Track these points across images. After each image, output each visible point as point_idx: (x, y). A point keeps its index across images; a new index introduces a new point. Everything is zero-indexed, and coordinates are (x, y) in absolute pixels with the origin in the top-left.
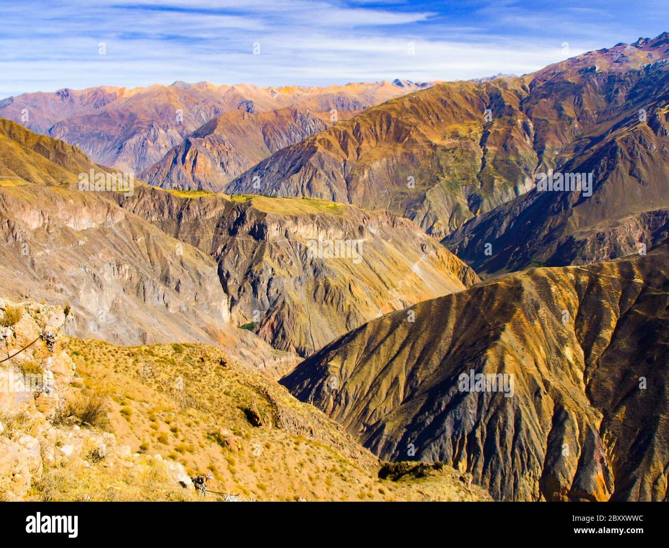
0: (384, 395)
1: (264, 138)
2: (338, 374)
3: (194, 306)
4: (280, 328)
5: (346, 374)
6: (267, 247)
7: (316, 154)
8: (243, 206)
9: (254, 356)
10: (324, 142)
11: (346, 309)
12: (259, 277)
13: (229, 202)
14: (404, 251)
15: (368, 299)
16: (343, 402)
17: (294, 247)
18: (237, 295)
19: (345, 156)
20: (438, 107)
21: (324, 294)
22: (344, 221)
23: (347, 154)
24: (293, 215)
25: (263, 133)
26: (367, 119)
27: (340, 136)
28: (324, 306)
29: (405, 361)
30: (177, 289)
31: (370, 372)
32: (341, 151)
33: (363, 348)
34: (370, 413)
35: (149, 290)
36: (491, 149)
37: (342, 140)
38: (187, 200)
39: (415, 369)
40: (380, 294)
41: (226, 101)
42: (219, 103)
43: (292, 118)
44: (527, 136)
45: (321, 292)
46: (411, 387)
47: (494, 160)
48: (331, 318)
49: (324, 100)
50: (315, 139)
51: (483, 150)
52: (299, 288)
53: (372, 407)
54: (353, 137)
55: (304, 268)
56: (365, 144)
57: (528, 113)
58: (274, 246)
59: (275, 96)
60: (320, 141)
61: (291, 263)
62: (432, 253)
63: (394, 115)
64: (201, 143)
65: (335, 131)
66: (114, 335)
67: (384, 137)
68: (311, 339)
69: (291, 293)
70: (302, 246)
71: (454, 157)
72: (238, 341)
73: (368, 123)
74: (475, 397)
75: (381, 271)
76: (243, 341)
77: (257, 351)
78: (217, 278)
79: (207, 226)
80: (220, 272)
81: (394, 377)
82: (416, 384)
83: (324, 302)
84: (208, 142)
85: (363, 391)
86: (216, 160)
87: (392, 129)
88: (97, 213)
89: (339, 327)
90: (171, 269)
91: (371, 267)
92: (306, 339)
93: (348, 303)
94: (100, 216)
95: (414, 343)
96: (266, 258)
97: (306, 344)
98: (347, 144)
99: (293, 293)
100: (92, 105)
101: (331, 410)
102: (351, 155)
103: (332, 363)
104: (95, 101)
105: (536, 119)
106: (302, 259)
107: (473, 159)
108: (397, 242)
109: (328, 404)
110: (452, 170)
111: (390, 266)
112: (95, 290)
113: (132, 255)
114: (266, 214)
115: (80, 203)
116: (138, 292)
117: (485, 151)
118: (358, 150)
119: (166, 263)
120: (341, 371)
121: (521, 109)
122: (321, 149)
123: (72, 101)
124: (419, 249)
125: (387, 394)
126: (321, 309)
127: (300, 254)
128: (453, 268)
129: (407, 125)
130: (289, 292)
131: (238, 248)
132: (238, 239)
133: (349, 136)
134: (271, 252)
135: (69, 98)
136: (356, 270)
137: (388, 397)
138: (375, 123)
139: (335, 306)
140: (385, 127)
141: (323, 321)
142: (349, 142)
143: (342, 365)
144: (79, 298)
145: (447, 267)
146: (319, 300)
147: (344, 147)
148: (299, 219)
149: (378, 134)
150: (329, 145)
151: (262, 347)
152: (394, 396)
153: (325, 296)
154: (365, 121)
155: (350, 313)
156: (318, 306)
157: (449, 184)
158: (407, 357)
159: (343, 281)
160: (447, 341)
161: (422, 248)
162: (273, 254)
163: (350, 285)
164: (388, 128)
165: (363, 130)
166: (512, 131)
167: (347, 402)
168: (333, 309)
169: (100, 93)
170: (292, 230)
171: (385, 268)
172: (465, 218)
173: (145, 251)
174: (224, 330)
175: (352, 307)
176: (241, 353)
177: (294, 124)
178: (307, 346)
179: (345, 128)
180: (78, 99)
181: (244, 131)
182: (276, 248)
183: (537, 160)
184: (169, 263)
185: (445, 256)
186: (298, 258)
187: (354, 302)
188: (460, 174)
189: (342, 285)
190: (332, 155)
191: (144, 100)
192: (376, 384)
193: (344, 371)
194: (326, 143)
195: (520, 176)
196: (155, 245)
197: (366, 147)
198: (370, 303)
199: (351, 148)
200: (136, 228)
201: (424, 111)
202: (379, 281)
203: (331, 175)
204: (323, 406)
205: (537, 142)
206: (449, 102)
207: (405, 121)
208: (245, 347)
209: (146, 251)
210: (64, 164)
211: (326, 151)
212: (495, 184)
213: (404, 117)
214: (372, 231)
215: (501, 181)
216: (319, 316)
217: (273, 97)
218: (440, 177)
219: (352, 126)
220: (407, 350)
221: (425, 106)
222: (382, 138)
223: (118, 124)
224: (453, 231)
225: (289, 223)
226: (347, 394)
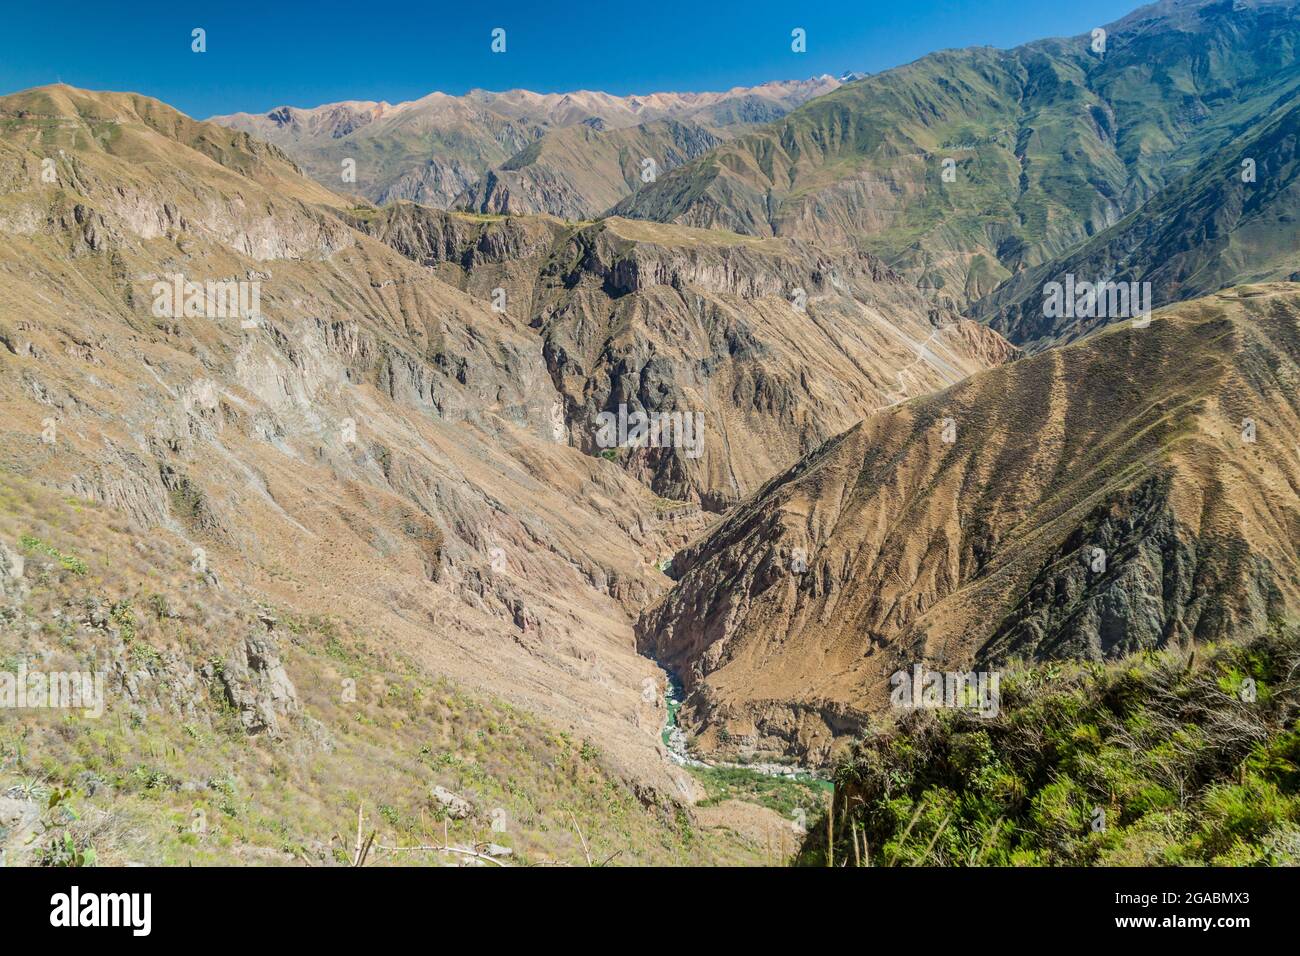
0: (914, 569)
1: (623, 172)
2: (802, 529)
3: (496, 412)
4: (668, 457)
5: (822, 530)
6: (639, 304)
7: (717, 179)
8: (590, 233)
9: (619, 509)
10: (731, 160)
11: (798, 419)
12: (624, 361)
13: (562, 227)
14: (898, 322)
15: (838, 403)
16: (819, 587)
17: (691, 306)
18: (582, 397)
19: (768, 182)
20: (935, 92)
21: (753, 392)
22: (783, 261)
23: (772, 179)
24: (687, 247)
25: (621, 163)
26: (806, 118)
27: (758, 151)
28: (755, 414)
29: (957, 495)
30: (461, 378)
31: (875, 523)
32: (762, 176)
33: (856, 472)
34: (886, 611)
35: (403, 375)
36: (1038, 159)
37: (761, 156)
38: (482, 225)
39: (981, 510)
40: (861, 396)
41: (557, 120)
42: (545, 124)
43: (670, 136)
44: (1104, 132)
45: (748, 390)
46: (977, 551)
47: (1043, 178)
48: (769, 437)
49: (723, 111)
50: (715, 155)
51: (1022, 163)
52: (703, 380)
53: (888, 597)
54: (781, 150)
55: (711, 344)
56: (803, 162)
57: (1101, 91)
58: (651, 303)
59: (640, 111)
60: (723, 160)
61: (687, 335)
62: (950, 328)
63: (853, 108)
64: (514, 178)
65: (749, 143)
66: (314, 449)
67: (837, 146)
68: (731, 478)
69: (689, 390)
70: (707, 302)
71: (968, 176)
72: (585, 479)
73: (808, 125)
74: (1154, 565)
75: (859, 354)
76: (595, 480)
77: (624, 499)
78: (541, 362)
79: (521, 273)
80: (547, 352)
81: (934, 529)
82: (989, 545)
83: (754, 407)
84: (527, 176)
85: (864, 563)
86: (542, 207)
87: (852, 133)
88: (296, 232)
89: (786, 453)
90: (448, 337)
91: (839, 347)
92: (722, 477)
93: (801, 408)
94: (303, 236)
95: (974, 456)
96: (637, 323)
97: (721, 485)
98: (771, 163)
99: (691, 390)
100: (331, 134)
101: (793, 607)
102: (779, 181)
103: (788, 507)
104: (335, 128)
105: (1118, 102)
106: (706, 326)
107: (1004, 178)
108: (884, 305)
109: (785, 593)
110: (965, 198)
111: (875, 345)
112: (278, 362)
113: (369, 313)
114: (634, 244)
115: (260, 208)
116: (378, 378)
117: (1025, 163)
118: (792, 173)
119: (438, 327)
120: (809, 523)
121: (1090, 87)
122: (724, 171)
123: (295, 127)
124: (926, 320)
125: (921, 568)
126: (748, 420)
127: (703, 317)
128: (992, 355)
129: (880, 124)
130: (685, 389)
131: (581, 308)
132: (581, 291)
133: (774, 148)
134: (647, 313)
135: (290, 124)
136: (810, 350)
137: (924, 572)
138: (819, 124)
139: (777, 414)
140: (838, 130)
141: (755, 442)
142: (775, 158)
143: (812, 509)
144: (234, 369)
145: (981, 353)
146: (744, 403)
147: (767, 170)
148: (699, 257)
149: (827, 142)
150: (739, 166)
151: (635, 493)
152: (939, 570)
153: (757, 396)
154: (802, 121)
155: (807, 426)
156: (743, 415)
157: (961, 221)
158: (959, 486)
159: (789, 368)
160: (1053, 447)
161: (931, 319)
162: (650, 317)
163: (802, 375)
164: (845, 132)
165: (797, 137)
166: (1076, 125)
167: (827, 590)
168: (772, 423)
169: (343, 113)
170: (683, 275)
171: (867, 350)
172: (996, 280)
173: (395, 308)
174: (557, 459)
175: (810, 415)
176: (592, 503)
177: (675, 148)
178: (724, 490)
179: (766, 136)
180: (307, 125)
181: (588, 161)
182: (655, 306)
183: (1126, 175)
184: (444, 328)
185: (974, 332)
186: (700, 325)
187: (814, 407)
188: (980, 203)
189: (788, 376)
190: (745, 181)
191: (418, 120)
192: (893, 548)
193: (816, 524)
194: (734, 162)
195: (1095, 202)
196: (415, 294)
197: (805, 165)
198: (842, 410)
199: (780, 169)
200: (377, 264)
201: (908, 100)
202: (858, 371)
203: (745, 217)
204: (775, 598)
205: (1123, 143)
206: (953, 83)
207: (875, 118)
208: (600, 492)
209: (398, 305)
210: (249, 172)
211: (735, 175)
212: (1049, 219)
213: (872, 111)
214: (836, 284)
215: (1059, 212)
216: (745, 434)
217: (635, 111)
218: (944, 212)
219: (779, 132)
220: (958, 470)
221: (911, 91)
222: (833, 150)
223: (374, 160)
224: (973, 304)
225: (679, 262)
226: (826, 571)
